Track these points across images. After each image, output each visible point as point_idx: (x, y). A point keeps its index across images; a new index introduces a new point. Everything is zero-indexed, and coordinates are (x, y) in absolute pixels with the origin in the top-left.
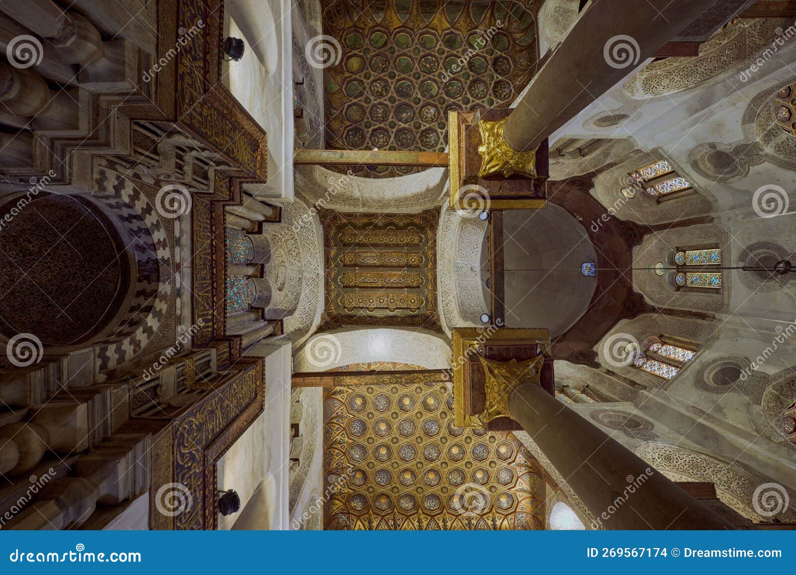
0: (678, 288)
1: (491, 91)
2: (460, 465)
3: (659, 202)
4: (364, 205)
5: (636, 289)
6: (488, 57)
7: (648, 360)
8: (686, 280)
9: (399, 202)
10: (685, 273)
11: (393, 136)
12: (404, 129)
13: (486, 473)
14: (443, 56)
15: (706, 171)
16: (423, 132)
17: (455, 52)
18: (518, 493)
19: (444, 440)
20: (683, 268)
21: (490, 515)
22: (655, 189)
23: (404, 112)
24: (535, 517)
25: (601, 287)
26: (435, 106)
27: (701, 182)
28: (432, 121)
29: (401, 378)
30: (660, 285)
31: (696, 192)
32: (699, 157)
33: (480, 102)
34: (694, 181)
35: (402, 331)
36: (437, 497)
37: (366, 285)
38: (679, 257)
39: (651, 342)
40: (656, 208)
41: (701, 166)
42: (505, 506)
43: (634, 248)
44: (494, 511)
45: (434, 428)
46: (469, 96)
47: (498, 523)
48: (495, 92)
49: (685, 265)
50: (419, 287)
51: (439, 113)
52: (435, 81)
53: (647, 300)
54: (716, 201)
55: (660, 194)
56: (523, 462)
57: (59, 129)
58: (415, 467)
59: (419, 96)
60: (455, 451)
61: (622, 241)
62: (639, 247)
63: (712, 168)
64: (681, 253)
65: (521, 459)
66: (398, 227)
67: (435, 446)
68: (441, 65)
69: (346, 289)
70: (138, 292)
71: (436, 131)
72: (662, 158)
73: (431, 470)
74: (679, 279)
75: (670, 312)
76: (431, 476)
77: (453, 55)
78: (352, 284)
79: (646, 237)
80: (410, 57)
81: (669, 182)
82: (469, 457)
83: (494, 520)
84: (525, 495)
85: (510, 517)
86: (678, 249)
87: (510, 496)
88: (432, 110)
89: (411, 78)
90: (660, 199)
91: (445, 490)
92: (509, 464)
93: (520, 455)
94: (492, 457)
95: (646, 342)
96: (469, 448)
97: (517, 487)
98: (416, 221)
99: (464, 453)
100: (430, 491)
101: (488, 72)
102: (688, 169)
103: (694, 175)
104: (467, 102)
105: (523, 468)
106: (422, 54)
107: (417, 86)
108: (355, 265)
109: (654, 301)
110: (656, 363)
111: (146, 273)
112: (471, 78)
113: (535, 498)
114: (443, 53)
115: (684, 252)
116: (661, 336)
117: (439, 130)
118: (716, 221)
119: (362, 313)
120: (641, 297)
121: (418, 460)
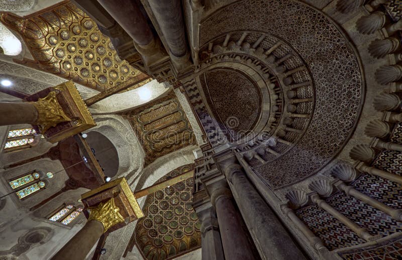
0: (35, 171)
1: (153, 221)
2: (84, 50)
3: (64, 204)
4: (180, 153)
5: (58, 161)
6: (160, 234)
7: (31, 133)
8: (33, 177)
9: (166, 161)
10: (35, 180)
11: (186, 185)
12: (182, 190)
13: (70, 51)
14: (179, 227)
15: (42, 230)
16: (174, 193)
17: (175, 230)
18: (49, 47)
19: (99, 59)
20: (37, 181)
21: (57, 30)
22: (69, 209)
23: (186, 197)
24: (33, 40)
25: (77, 154)
26: (173, 205)
27: (44, 224)
28: (172, 198)
29: (108, 93)
30: (46, 168)
31: (45, 218)
32: (48, 235)
33: (156, 215)
34: (47, 222)
35: (137, 105)
36: (87, 29)
37: (169, 116)
38: (43, 185)
39: (35, 142)
40: (65, 201)
41: (46, 231)
42: (52, 38)
43: (68, 178)
44: (56, 33)
45: (106, 63)
46: (161, 215)
47: (50, 28)
48: (151, 221)
49: (37, 183)
50: (145, 125)
51: (170, 203)
52: (178, 215)
53: (49, 159)
54: (32, 219)
55: (66, 208)
56: (55, 64)
57: (213, 183)
58: (105, 40)
59: (182, 206)
60: (91, 56)
61: (76, 179)
62: (66, 180)
63: (40, 233)
64: (42, 187)
65: (57, 65)
66: (166, 147)
67: (102, 54)
68: (179, 223)
69: (176, 111)
70: (202, 102)
71: (168, 195)
72: (68, 225)
73: (97, 41)
74: (37, 175)
75: (32, 160)
76: (96, 38)
77: (175, 229)
78: (175, 114)
79: (64, 186)
80: (193, 220)
81: (62, 215)
82: (83, 56)
83: (53, 28)
84: (45, 48)
85: (46, 33)
86: (44, 188)
87: (53, 44)
88: (174, 203)
89: (189, 212)
90: (64, 206)
91: (85, 34)
92: (61, 61)
93: (59, 67)
94: (72, 60)
95: (38, 141)
96: (85, 60)
97: (51, 50)
98: (159, 154)
99: (86, 57)
100: (92, 31)
101: (157, 228)
102: (52, 227)
103: (48, 225)
104: (161, 213)
105: (53, 61)
106: (189, 224)
107: (185, 210)
108: (178, 123)
109: (45, 160)
110: (25, 134)
111: (203, 111)
112: (164, 223)
113: (38, 49)
114: (180, 228)
115: (41, 189)
116: (31, 147)
117: (167, 196)
118: (28, 210)
119: (165, 103)
120: (53, 159)
121: (106, 44)
